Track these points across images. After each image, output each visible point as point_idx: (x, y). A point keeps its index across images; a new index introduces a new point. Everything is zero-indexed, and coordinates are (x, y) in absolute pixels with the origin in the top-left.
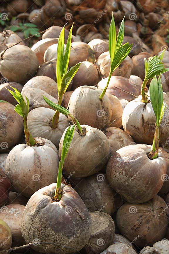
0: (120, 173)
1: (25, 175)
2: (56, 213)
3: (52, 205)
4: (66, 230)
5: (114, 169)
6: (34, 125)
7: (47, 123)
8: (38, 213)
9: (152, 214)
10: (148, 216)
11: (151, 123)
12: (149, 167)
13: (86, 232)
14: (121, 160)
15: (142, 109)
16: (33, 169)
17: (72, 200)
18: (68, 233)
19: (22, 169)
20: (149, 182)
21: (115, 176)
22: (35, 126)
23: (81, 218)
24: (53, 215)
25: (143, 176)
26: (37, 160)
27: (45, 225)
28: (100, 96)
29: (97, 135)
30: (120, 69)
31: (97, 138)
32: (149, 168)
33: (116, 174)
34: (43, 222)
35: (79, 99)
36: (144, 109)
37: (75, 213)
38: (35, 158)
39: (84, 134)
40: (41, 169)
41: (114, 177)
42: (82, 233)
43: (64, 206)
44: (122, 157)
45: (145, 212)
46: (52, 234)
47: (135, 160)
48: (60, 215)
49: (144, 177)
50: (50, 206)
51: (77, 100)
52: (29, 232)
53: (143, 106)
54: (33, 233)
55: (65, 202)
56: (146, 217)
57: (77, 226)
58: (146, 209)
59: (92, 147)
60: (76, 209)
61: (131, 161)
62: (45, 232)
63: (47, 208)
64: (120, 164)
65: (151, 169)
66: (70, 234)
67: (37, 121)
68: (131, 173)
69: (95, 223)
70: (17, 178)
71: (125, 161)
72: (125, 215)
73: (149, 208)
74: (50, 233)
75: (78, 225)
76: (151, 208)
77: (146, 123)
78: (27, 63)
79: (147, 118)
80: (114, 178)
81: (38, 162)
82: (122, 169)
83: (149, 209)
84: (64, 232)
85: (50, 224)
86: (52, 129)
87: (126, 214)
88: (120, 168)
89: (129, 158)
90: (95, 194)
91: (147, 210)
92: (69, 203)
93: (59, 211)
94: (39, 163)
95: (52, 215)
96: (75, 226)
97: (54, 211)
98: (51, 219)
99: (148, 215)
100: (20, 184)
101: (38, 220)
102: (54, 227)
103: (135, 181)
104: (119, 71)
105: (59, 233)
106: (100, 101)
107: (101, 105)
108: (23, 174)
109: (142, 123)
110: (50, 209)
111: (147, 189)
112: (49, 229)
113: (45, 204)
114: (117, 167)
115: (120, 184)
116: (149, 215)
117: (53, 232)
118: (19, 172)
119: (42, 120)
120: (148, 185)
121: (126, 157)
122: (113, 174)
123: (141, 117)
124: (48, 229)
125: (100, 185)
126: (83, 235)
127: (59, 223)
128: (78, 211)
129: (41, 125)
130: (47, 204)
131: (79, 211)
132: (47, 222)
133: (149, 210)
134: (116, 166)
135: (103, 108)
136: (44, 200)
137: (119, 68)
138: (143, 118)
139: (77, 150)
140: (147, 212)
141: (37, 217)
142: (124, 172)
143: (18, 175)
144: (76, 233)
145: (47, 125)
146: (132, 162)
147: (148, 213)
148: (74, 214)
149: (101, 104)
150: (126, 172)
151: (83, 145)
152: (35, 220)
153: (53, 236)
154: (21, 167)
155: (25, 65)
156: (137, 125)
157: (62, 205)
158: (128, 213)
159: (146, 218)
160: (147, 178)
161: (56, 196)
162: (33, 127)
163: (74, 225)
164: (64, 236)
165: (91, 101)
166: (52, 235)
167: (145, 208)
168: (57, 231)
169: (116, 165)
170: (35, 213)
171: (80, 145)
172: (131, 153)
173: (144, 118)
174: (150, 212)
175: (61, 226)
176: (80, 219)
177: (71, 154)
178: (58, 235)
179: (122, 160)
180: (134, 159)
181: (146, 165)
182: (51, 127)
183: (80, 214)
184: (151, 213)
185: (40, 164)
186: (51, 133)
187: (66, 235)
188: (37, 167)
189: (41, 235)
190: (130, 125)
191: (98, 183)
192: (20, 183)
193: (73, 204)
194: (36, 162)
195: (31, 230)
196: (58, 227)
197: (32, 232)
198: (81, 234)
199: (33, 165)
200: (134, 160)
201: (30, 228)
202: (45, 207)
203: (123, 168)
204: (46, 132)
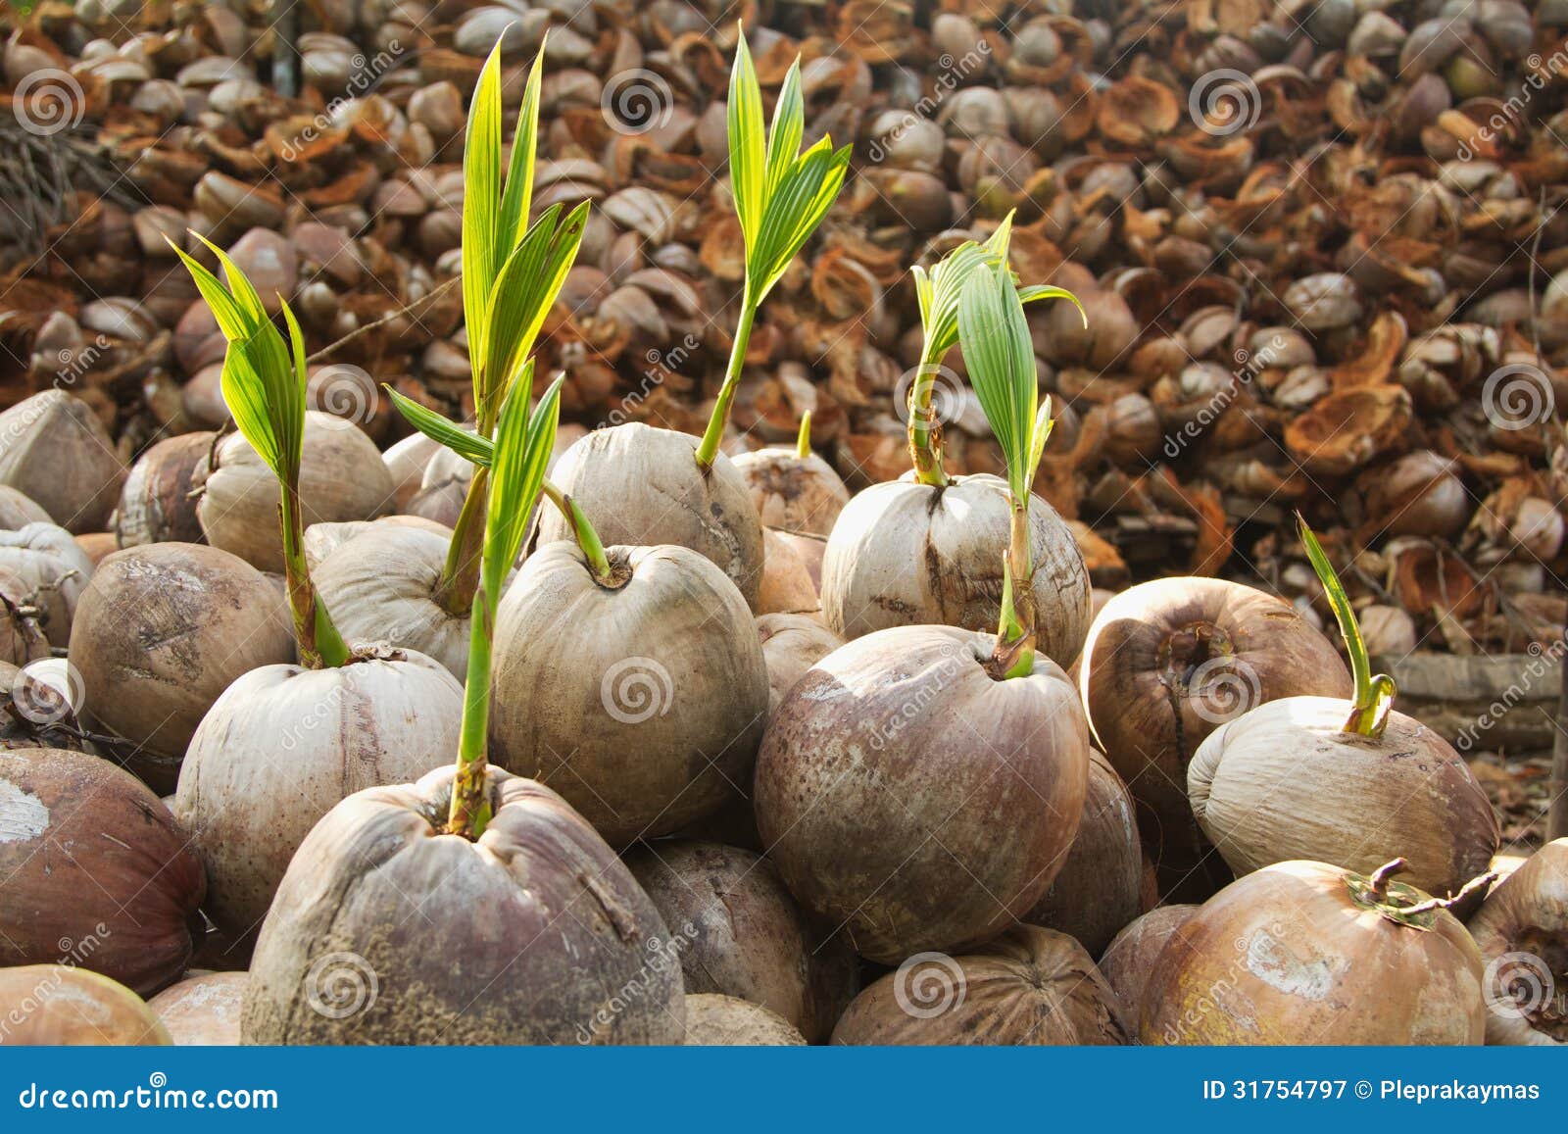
0: (835, 759)
1: (287, 809)
2: (456, 887)
3: (431, 848)
4: (520, 992)
5: (797, 753)
6: (347, 599)
7: (416, 582)
8: (343, 897)
9: (1032, 1002)
10: (1013, 1015)
11: (977, 570)
12: (993, 709)
13: (650, 1017)
14: (834, 693)
15: (923, 511)
16: (335, 766)
17: (556, 825)
18: (538, 1013)
19: (269, 775)
20: (1002, 789)
21: (803, 787)
22: (356, 606)
23: (618, 929)
24: (438, 899)
25: (967, 762)
26: (354, 718)
27: (388, 965)
28: (697, 452)
29: (693, 572)
30: (789, 510)
31: (694, 588)
32: (999, 714)
33: (811, 771)
34: (374, 947)
35: (588, 466)
36: (931, 514)
37: (575, 895)
38: (344, 709)
39: (622, 582)
40: (379, 767)
41: (801, 799)
42: (623, 1022)
43: (506, 858)
44: (839, 679)
45: (989, 996)
46: (432, 1025)
47: (915, 679)
48: (483, 901)
49: (971, 766)
50: (417, 850)
51: (576, 474)
52: (288, 1030)
53: (925, 497)
54: (313, 1029)
55: (512, 833)
56: (999, 1024)
57: (593, 972)
58: (995, 974)
59: (668, 640)
60: (579, 871)
61: (892, 686)
62: (390, 1012)
63: (397, 866)
64: (832, 712)
65: (1010, 718)
66: (549, 1022)
67: (365, 575)
68: (895, 751)
69: (703, 1034)
70: (237, 836)
71: (859, 693)
72: (878, 1034)
73: (1011, 967)
74: (420, 1017)
75: (597, 965)
76: (1021, 969)
77: (951, 572)
78: (337, 474)
79: (954, 547)
80: (799, 806)
81: (363, 728)
82: (840, 736)
83: (1014, 972)
84: (512, 1006)
85: (417, 962)
86: (449, 617)
87: (884, 1030)
88: (830, 732)
89: (876, 677)
90: (698, 925)
91: (1003, 980)
92: (539, 839)
93: (473, 879)
94: (366, 737)
95: (433, 905)
96: (577, 969)
97: (445, 881)
98: (424, 925)
99: (1012, 1007)
100: (256, 871)
101: (346, 940)
102: (444, 973)
103: (924, 795)
104: (788, 517)
105: (479, 1014)
106: (699, 478)
107: (704, 495)
108: (276, 800)
109: (927, 577)
110: (420, 867)
111: (995, 839)
112: (411, 991)
113: (385, 844)
114: (817, 732)
115: (840, 829)
116: (1016, 1011)
117: (437, 1011)
118: (254, 796)
119: (390, 570)
120: (997, 814)
121: (864, 674)
122: (795, 777)
123: (922, 550)
124: (403, 991)
125: (720, 879)
126: (635, 1035)
127: (472, 949)
128: (593, 883)
129: (385, 596)
130: (402, 846)
131: (601, 884)
132: (402, 950)
133: (1012, 980)
134: (810, 729)
135: (717, 510)
136: (380, 822)
137: (787, 506)
138: (931, 555)
139: (582, 649)
140: (1004, 993)
141: (335, 927)
142: (857, 756)
143: (246, 811)
144: (586, 1017)
145: (417, 597)
146: (898, 689)
147: (1011, 997)
148: (568, 898)
149: (705, 491)
150: (867, 750)
151: (618, 623)
152: (325, 945)
153: (439, 1032)
154: (262, 768)
155: (324, 486)
156: (902, 594)
157: (496, 853)
158: (895, 1022)
159: (1004, 1029)
160: (987, 767)
161: (455, 818)
162: (343, 614)
163: (574, 963)
164: (510, 1029)
165: (652, 473)
166: (433, 1032)
167: (989, 969)
168: (461, 997)
169: (806, 727)
170: (325, 903)
171: (597, 627)
172: (888, 652)
173: (938, 547)
174: (1020, 991)
175: (490, 966)
176: (608, 930)
177: (549, 672)
178: (469, 1026)
179: (840, 691)
180: (909, 675)
181: (977, 703)
182: (443, 602)
183: (611, 905)
184: (1028, 996)
185: (374, 743)
186: (442, 635)
187: (520, 1027)
188: (356, 760)
189: (366, 1035)
190: (866, 597)
191: (713, 873)
192: (259, 861)
193: (563, 845)
194: (351, 730)
195: (299, 1013)
196: (467, 975)
197: (308, 1025)
198: (616, 1024)
199: (330, 746)
200: (910, 681)
201: (295, 1002)
202: (382, 858)
203: (848, 732)
204: (412, 626)
